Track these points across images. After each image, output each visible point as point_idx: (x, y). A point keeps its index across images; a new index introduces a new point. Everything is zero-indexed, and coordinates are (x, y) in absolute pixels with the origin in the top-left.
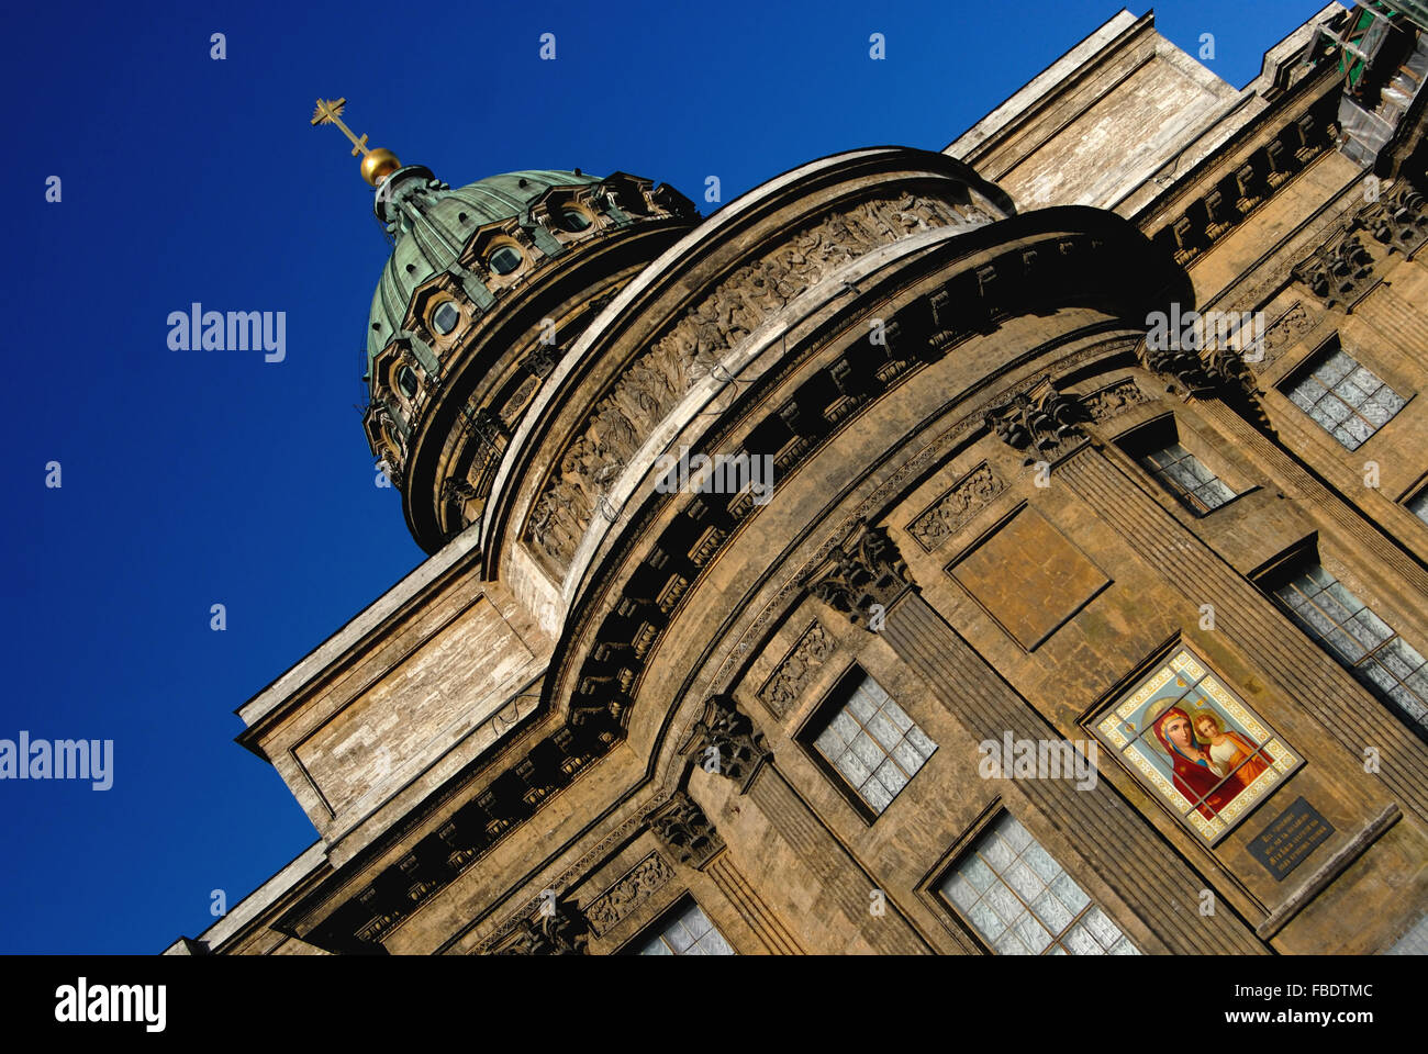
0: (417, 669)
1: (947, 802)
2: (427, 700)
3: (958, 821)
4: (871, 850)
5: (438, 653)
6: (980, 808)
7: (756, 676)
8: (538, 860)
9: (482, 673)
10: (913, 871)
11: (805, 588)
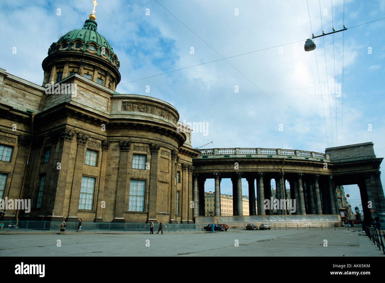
0: (96, 96)
1: (142, 174)
2: (94, 100)
3: (141, 177)
4: (129, 170)
5: (99, 97)
6: (145, 178)
8: (90, 130)
9: (101, 105)
10: (132, 176)
11: (150, 145)
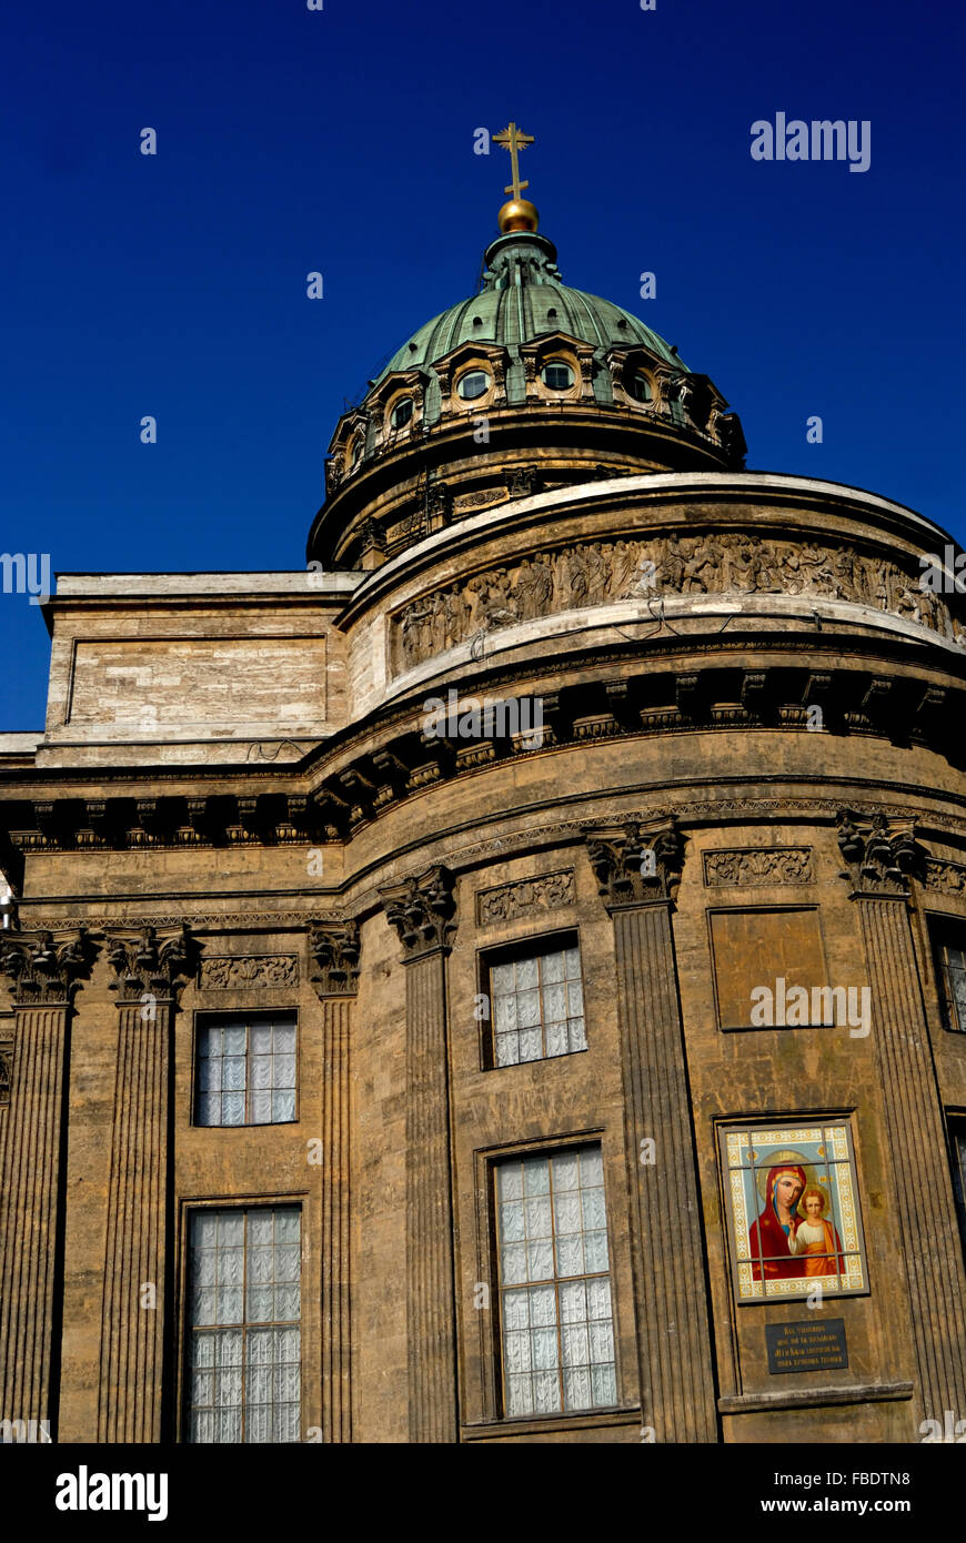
0: (226, 654)
1: (559, 1100)
2: (214, 686)
3: (555, 1122)
4: (468, 1090)
5: (252, 654)
6: (581, 1126)
7: (489, 877)
8: (199, 888)
9: (273, 699)
10: (487, 1135)
11: (584, 836)
